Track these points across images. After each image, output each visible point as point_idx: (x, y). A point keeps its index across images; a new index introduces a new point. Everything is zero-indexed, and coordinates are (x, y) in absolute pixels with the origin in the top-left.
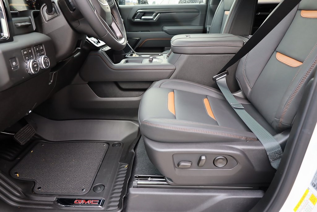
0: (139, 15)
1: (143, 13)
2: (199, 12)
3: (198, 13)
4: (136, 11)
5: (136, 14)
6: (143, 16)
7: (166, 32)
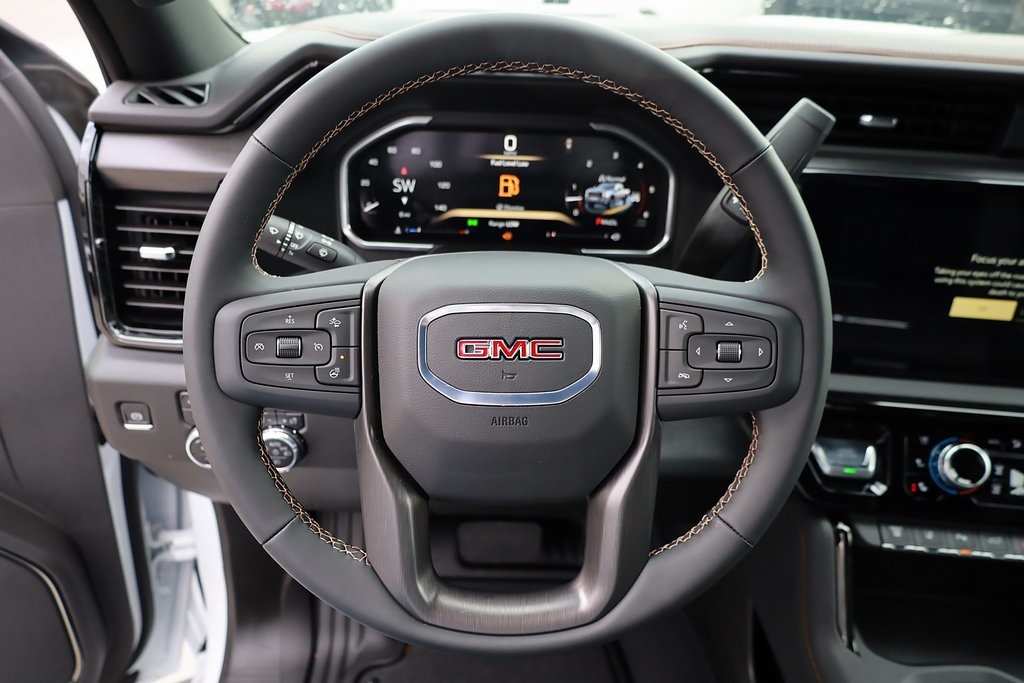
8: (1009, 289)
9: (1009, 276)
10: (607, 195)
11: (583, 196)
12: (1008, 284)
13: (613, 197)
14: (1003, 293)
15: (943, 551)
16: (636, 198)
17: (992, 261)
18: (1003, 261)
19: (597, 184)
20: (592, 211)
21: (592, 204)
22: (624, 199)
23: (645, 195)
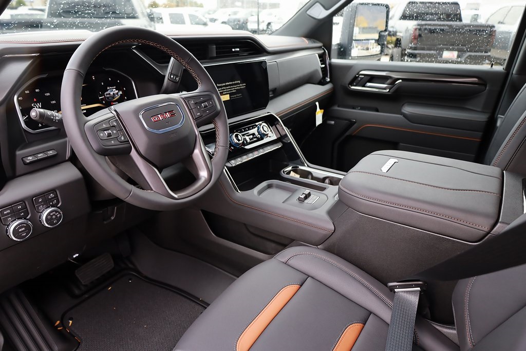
0: (362, 81)
1: (369, 78)
2: (485, 85)
3: (483, 87)
4: (356, 73)
5: (355, 78)
6: (370, 81)
7: (405, 115)
8: (227, 91)
9: (225, 88)
10: (112, 93)
11: (104, 96)
12: (226, 90)
13: (114, 94)
14: (226, 93)
15: (243, 161)
16: (121, 93)
17: (221, 85)
18: (223, 84)
19: (108, 90)
20: (109, 100)
21: (108, 98)
22: (117, 94)
23: (123, 91)
